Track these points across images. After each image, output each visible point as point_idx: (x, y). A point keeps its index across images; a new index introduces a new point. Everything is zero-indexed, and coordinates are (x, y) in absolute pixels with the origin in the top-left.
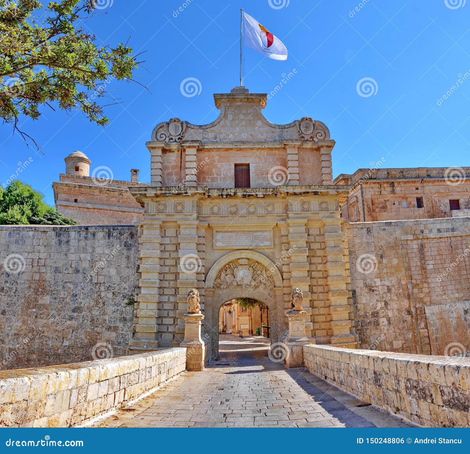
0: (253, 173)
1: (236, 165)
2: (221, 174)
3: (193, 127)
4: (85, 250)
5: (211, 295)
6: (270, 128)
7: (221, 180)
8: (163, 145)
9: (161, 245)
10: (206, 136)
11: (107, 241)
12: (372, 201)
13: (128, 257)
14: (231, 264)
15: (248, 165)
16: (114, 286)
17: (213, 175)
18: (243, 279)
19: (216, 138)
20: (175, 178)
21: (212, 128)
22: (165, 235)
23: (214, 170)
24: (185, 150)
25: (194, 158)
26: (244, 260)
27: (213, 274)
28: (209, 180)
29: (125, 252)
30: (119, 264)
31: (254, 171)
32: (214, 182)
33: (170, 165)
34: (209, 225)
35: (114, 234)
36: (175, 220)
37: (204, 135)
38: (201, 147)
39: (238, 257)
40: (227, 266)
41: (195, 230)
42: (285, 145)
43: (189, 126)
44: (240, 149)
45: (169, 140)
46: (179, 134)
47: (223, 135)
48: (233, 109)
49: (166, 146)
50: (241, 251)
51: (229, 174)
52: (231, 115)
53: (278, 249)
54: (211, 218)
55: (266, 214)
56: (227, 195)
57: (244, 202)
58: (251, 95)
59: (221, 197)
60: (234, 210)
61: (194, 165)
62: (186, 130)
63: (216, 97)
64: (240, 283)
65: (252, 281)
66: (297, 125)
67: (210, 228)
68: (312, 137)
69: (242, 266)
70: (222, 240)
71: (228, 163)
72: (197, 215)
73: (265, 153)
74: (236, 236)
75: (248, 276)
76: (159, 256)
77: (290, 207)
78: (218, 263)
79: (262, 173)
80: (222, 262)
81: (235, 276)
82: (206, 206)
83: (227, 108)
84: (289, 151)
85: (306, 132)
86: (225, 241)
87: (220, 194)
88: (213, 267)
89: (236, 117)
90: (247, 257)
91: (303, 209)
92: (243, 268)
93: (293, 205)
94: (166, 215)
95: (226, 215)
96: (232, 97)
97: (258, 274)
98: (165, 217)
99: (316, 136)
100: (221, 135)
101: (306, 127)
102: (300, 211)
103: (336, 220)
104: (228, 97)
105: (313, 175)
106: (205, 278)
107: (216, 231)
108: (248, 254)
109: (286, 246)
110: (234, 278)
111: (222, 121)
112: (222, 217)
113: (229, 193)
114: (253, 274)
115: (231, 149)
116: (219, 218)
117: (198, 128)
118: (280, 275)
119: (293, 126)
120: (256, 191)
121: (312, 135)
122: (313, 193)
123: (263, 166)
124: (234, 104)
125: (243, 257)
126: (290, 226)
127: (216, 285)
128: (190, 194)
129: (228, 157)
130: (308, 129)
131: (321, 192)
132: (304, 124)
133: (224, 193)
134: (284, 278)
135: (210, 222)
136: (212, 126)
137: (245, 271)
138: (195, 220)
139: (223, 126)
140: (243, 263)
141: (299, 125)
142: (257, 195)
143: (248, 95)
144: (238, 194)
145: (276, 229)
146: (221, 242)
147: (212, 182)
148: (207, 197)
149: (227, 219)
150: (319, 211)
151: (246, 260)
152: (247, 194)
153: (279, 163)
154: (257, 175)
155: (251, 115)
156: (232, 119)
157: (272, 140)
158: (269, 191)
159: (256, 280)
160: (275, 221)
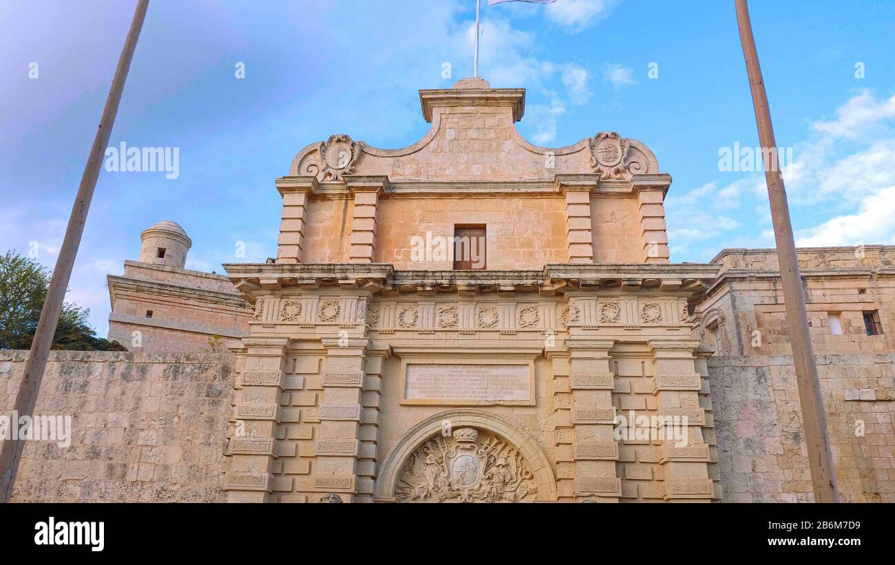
0: (494, 244)
1: (458, 227)
3: (373, 152)
4: (119, 406)
6: (532, 154)
8: (310, 185)
9: (283, 391)
10: (400, 172)
11: (170, 383)
12: (758, 318)
13: (211, 422)
15: (485, 225)
16: (172, 488)
18: (463, 476)
19: (418, 173)
20: (328, 252)
21: (412, 156)
22: (294, 369)
24: (353, 196)
25: (371, 212)
26: (467, 432)
27: (394, 461)
28: (399, 258)
29: (205, 409)
30: (189, 438)
31: (494, 240)
33: (322, 224)
34: (392, 348)
35: (188, 370)
36: (318, 337)
37: (395, 169)
38: (386, 191)
39: (453, 426)
40: (429, 445)
41: (359, 361)
42: (562, 185)
43: (366, 149)
44: (468, 195)
45: (325, 177)
46: (345, 165)
47: (434, 168)
48: (455, 120)
49: (316, 188)
50: (463, 410)
52: (452, 130)
53: (545, 406)
54: (398, 335)
55: (519, 328)
56: (432, 286)
57: (472, 301)
58: (494, 91)
59: (420, 289)
60: (448, 318)
61: (370, 225)
62: (359, 158)
63: (423, 97)
64: (456, 487)
65: (483, 482)
66: (588, 148)
67: (393, 356)
68: (618, 172)
69: (462, 446)
70: (420, 384)
71: (442, 224)
72: (366, 327)
73: (518, 203)
74: (452, 375)
75: (475, 471)
76: (275, 415)
77: (575, 312)
78: (407, 437)
79: (513, 244)
80: (418, 435)
81: (446, 469)
82: (388, 308)
83: (444, 116)
84: (571, 197)
85: (608, 161)
86: (428, 386)
87: (419, 281)
88: (396, 444)
89: (463, 135)
90: (473, 425)
91: (603, 318)
92: (464, 449)
93: (580, 308)
94: (299, 325)
95: (430, 328)
96: (455, 96)
97: (499, 466)
98: (296, 329)
99: (628, 168)
100: (429, 169)
101: (607, 151)
102: (594, 323)
103: (680, 343)
104: (448, 95)
105: (623, 249)
106: (377, 471)
107: (408, 365)
108: (476, 419)
109: (565, 401)
110: (442, 474)
111: (434, 142)
112: (421, 333)
113: (439, 281)
114: (488, 465)
115: (449, 195)
116: (415, 335)
117: (384, 154)
118: (548, 468)
119: (579, 151)
120: (498, 278)
121: (620, 167)
122: (626, 283)
123: (514, 230)
124: (458, 109)
125: (465, 424)
126: (574, 354)
127: (400, 489)
128: (354, 282)
129: (442, 211)
130: (612, 155)
131: (644, 280)
132: (602, 145)
133: (429, 281)
134: (558, 477)
135: (394, 344)
136: (413, 151)
137: (468, 457)
138: (362, 336)
139: (435, 151)
140: (465, 438)
141: (592, 147)
142: (499, 285)
143: (487, 93)
144: (459, 282)
145: (541, 364)
146: (415, 388)
147: (405, 261)
148: (391, 288)
149: (431, 336)
150: (639, 322)
151: (471, 431)
152: (478, 282)
153: (548, 224)
154: (501, 247)
155: (492, 131)
156: (453, 137)
157: (535, 178)
158: (527, 277)
159: (496, 479)
160: (540, 344)
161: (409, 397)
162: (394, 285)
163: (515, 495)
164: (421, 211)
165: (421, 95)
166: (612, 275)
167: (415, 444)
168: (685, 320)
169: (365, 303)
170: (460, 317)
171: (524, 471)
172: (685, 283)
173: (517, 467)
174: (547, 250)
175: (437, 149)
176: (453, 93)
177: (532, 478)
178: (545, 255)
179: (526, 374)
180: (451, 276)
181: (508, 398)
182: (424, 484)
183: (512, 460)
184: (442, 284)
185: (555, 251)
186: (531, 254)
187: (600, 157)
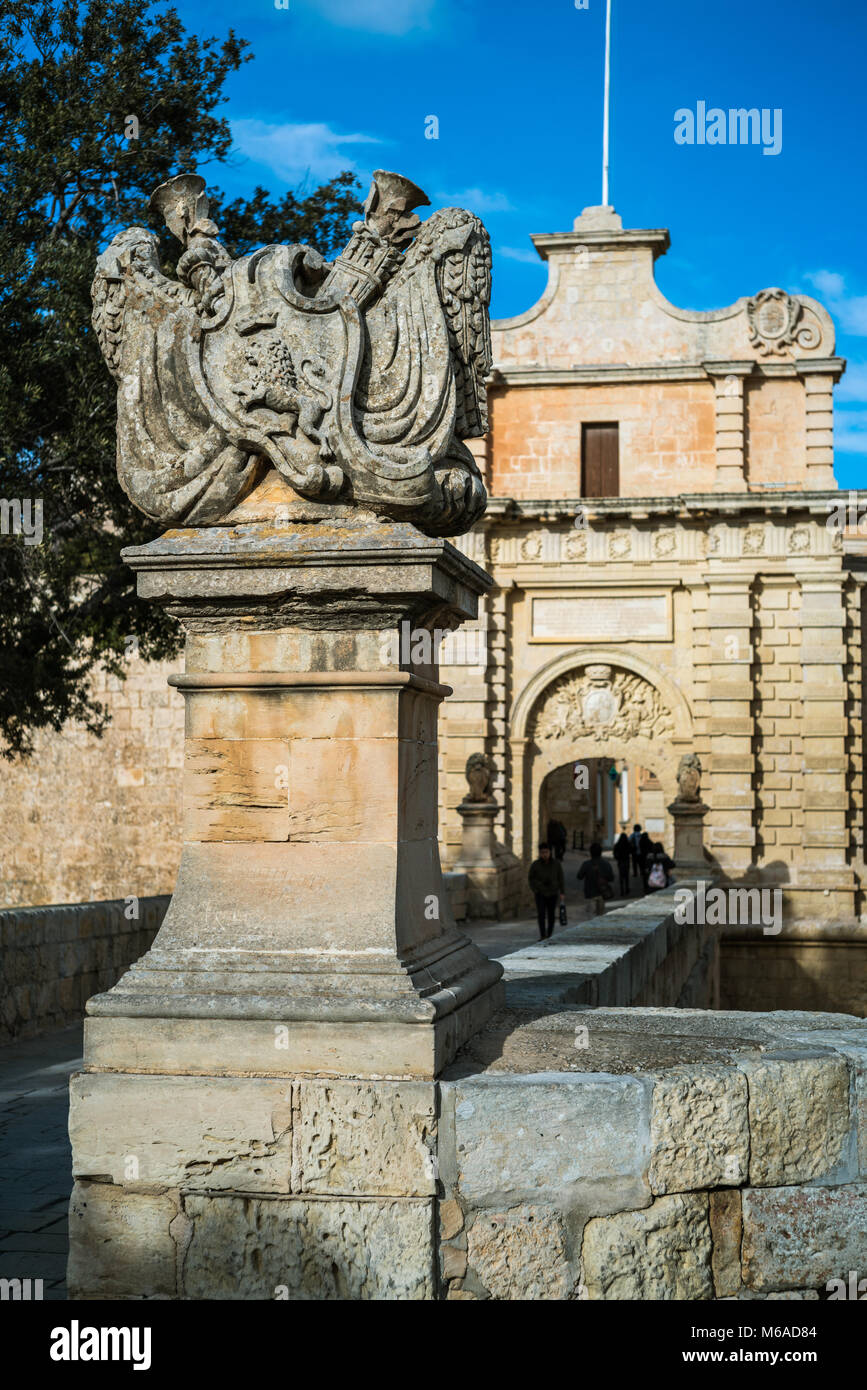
0: (629, 445)
1: (585, 426)
2: (546, 450)
6: (676, 322)
7: (546, 467)
10: (511, 350)
14: (569, 677)
15: (615, 425)
17: (528, 454)
18: (597, 713)
19: (534, 353)
21: (527, 328)
23: (530, 442)
26: (600, 669)
28: (518, 467)
31: (629, 441)
32: (530, 472)
34: (515, 583)
37: (506, 348)
39: (585, 663)
40: (560, 682)
42: (710, 373)
44: (597, 385)
47: (554, 344)
48: (578, 275)
50: (595, 647)
51: (567, 452)
52: (575, 290)
53: (682, 642)
54: (521, 569)
55: (654, 557)
56: (557, 515)
57: (601, 529)
58: (627, 233)
59: (543, 519)
60: (576, 547)
63: (536, 245)
64: (590, 725)
65: (620, 719)
66: (746, 314)
67: (517, 591)
68: (784, 344)
69: (595, 683)
70: (547, 619)
71: (567, 422)
72: (485, 561)
73: (658, 391)
74: (582, 609)
75: (609, 708)
77: (715, 541)
78: (537, 677)
79: (651, 446)
80: (548, 673)
81: (579, 706)
82: (509, 538)
83: (563, 267)
84: (721, 388)
85: (770, 331)
86: (556, 621)
87: (541, 511)
88: (525, 686)
89: (589, 295)
90: (607, 661)
91: (745, 548)
92: (599, 687)
93: (721, 536)
95: (557, 560)
96: (577, 241)
97: (634, 702)
99: (797, 339)
100: (548, 347)
101: (770, 317)
102: (736, 553)
103: (828, 575)
104: (567, 241)
105: (782, 449)
106: (507, 713)
107: (534, 599)
108: (609, 655)
109: (703, 637)
110: (575, 712)
111: (552, 307)
112: (546, 565)
113: (564, 510)
114: (623, 702)
115: (574, 385)
116: (540, 569)
118: (685, 705)
119: (736, 316)
120: (629, 505)
121: (786, 338)
122: (770, 511)
123: (652, 429)
125: (598, 661)
126: (713, 589)
129: (565, 405)
130: (775, 323)
131: (789, 508)
132: (765, 309)
133: (552, 511)
134: (694, 715)
135: (517, 578)
136: (527, 322)
137: (602, 694)
139: (554, 320)
140: (598, 675)
142: (630, 513)
143: (618, 236)
145: (678, 595)
146: (543, 624)
147: (524, 471)
148: (511, 520)
149: (558, 569)
150: (784, 551)
151: (604, 668)
152: (608, 510)
153: (693, 419)
154: (637, 451)
155: (625, 288)
156: (577, 299)
157: (677, 358)
158: (661, 504)
159: (630, 716)
160: (677, 575)
161: (536, 636)
162: (515, 517)
163: (652, 731)
165: (533, 242)
167: (546, 683)
168: (837, 548)
169: (482, 535)
170: (588, 546)
171: (661, 707)
173: (654, 703)
174: (692, 453)
175: (556, 319)
176: (574, 237)
177: (669, 713)
178: (689, 460)
179: (662, 605)
180: (577, 505)
181: (642, 634)
182: (556, 722)
183: (648, 695)
184: (566, 514)
185: (701, 455)
186: (672, 459)
187: (761, 325)
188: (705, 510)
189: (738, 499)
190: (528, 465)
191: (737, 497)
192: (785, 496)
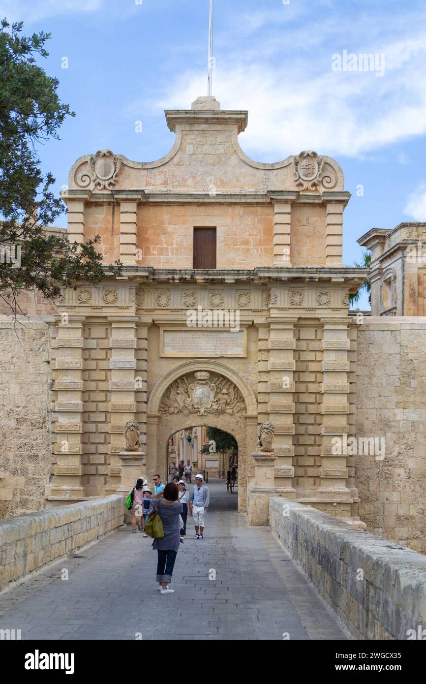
0: (222, 241)
1: (197, 230)
2: (172, 242)
3: (131, 165)
5: (156, 423)
6: (251, 168)
7: (172, 252)
8: (86, 196)
9: (85, 351)
10: (152, 182)
14: (184, 378)
15: (214, 229)
16: (17, 409)
17: (162, 245)
18: (201, 400)
19: (165, 183)
20: (104, 248)
21: (161, 168)
22: (90, 335)
23: (163, 237)
24: (119, 205)
25: (133, 218)
26: (204, 374)
27: (159, 393)
28: (155, 252)
29: (31, 359)
30: (23, 378)
31: (222, 239)
32: (162, 255)
33: (97, 226)
34: (154, 321)
36: (104, 315)
37: (149, 179)
38: (144, 200)
39: (194, 370)
40: (179, 381)
41: (133, 331)
42: (271, 199)
43: (125, 163)
44: (204, 204)
45: (96, 185)
46: (110, 176)
47: (178, 180)
48: (193, 137)
50: (201, 360)
51: (185, 244)
52: (191, 146)
53: (253, 359)
54: (157, 312)
55: (237, 307)
56: (180, 279)
57: (206, 289)
58: (224, 112)
59: (171, 281)
60: (190, 300)
61: (133, 229)
62: (120, 170)
63: (169, 116)
64: (197, 407)
65: (213, 404)
66: (293, 165)
67: (154, 326)
68: (314, 185)
69: (200, 382)
70: (172, 343)
71: (185, 226)
72: (136, 307)
73: (240, 210)
74: (193, 338)
75: (208, 397)
76: (82, 366)
77: (274, 298)
78: (166, 378)
79: (235, 242)
80: (172, 376)
81: (190, 396)
82: (150, 293)
83: (184, 133)
84: (277, 208)
85: (307, 176)
86: (177, 345)
87: (170, 277)
88: (159, 382)
89: (199, 150)
90: (207, 369)
91: (292, 302)
92: (201, 384)
93: (278, 295)
94: (91, 306)
95: (179, 307)
96: (193, 116)
97: (223, 394)
98: (89, 310)
99: (322, 182)
100: (174, 180)
101: (307, 168)
102: (287, 306)
103: (340, 320)
104: (187, 115)
105: (313, 247)
106: (148, 399)
107: (164, 331)
108: (208, 366)
109: (264, 356)
110: (188, 399)
111: (177, 156)
112: (172, 310)
113: (184, 276)
114: (217, 394)
115: (190, 204)
116: (168, 312)
117: (140, 167)
118: (253, 396)
119: (287, 166)
120: (224, 274)
121: (315, 181)
122: (308, 280)
123: (236, 232)
124: (196, 127)
125: (202, 369)
126: (272, 327)
127: (163, 408)
128: (127, 278)
129: (185, 216)
130: (310, 171)
131: (320, 278)
132: (304, 163)
133: (177, 277)
134: (259, 401)
135: (156, 318)
136: (161, 164)
137: (204, 389)
138: (134, 315)
139: (178, 164)
140: (202, 378)
141: (297, 164)
142: (224, 279)
143: (218, 114)
144: (197, 277)
145: (251, 331)
146: (170, 346)
148: (151, 281)
149: (179, 313)
150: (315, 305)
151: (206, 373)
152: (211, 277)
153: (261, 227)
154: (227, 245)
155: (221, 147)
156: (192, 152)
157: (253, 190)
158: (243, 274)
159: (221, 402)
160: (251, 318)
161: (166, 353)
162: (154, 279)
163: (233, 411)
164: (169, 216)
165: (166, 114)
166: (299, 274)
167: (171, 382)
168: (345, 303)
169: (134, 291)
170: (198, 299)
171: (239, 397)
172: (347, 280)
173: (234, 394)
174: (259, 247)
175: (179, 162)
176: (192, 114)
177: (244, 401)
178: (258, 251)
180: (192, 273)
181: (230, 353)
183: (231, 390)
184: (186, 278)
185: (265, 248)
186: (248, 250)
187: (301, 172)
188: (269, 278)
189: (289, 272)
190: (162, 251)
191: (289, 270)
192: (318, 270)
